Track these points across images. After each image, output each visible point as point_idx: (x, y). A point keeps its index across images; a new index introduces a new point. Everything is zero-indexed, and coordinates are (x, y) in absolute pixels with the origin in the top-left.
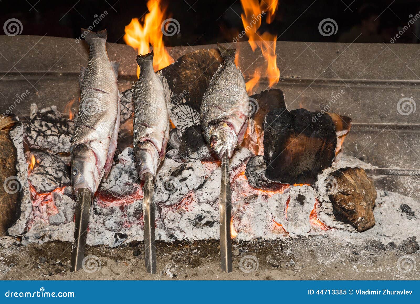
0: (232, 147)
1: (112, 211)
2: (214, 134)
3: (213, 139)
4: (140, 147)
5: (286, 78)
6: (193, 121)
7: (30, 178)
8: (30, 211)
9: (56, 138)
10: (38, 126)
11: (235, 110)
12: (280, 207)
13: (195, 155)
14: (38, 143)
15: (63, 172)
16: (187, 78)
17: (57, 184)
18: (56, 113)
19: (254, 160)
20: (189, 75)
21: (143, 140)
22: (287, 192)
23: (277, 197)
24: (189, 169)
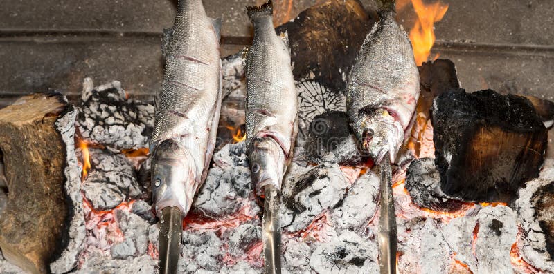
0: (395, 148)
1: (205, 239)
2: (368, 127)
3: (368, 134)
4: (257, 145)
5: (454, 43)
6: (324, 106)
7: (83, 188)
8: (83, 238)
9: (121, 128)
10: (96, 112)
11: (399, 91)
12: (464, 237)
13: (330, 157)
14: (94, 136)
15: (131, 179)
16: (313, 42)
17: (121, 196)
18: (120, 92)
19: (418, 165)
20: (317, 38)
21: (261, 135)
22: (471, 215)
23: (459, 223)
24: (323, 177)
